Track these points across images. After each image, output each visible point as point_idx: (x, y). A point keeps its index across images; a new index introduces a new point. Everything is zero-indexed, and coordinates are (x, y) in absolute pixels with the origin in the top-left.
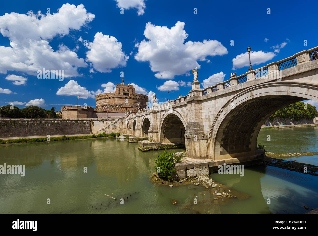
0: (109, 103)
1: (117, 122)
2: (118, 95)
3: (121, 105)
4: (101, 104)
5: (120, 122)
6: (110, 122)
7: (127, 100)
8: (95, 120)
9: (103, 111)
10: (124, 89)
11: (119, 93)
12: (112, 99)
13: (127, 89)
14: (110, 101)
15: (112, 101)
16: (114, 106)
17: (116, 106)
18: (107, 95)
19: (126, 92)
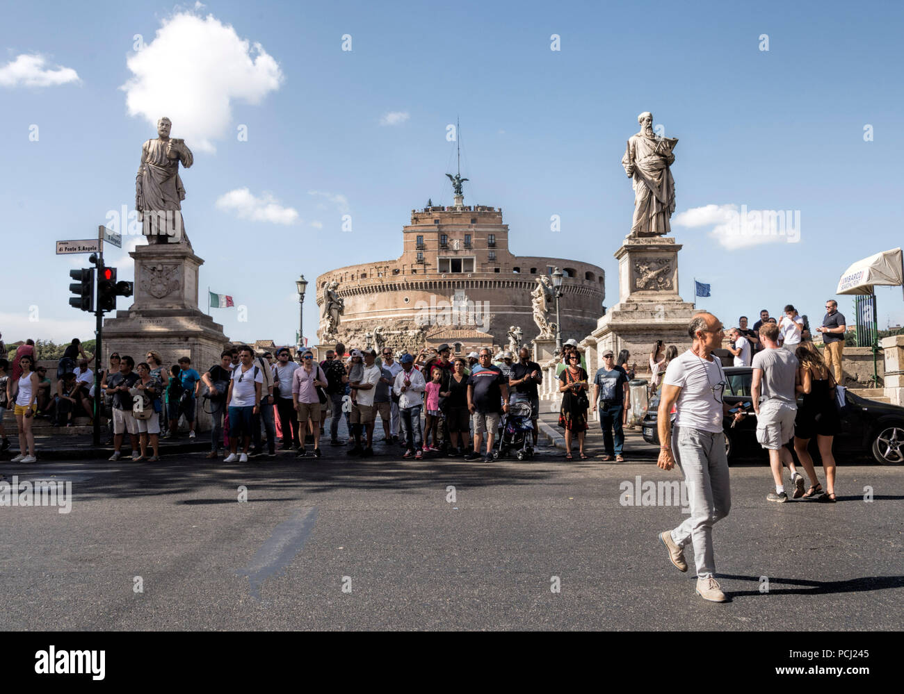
0: (368, 315)
2: (414, 271)
7: (460, 297)
10: (445, 237)
11: (421, 260)
12: (385, 295)
13: (461, 232)
14: (374, 304)
15: (387, 308)
16: (392, 332)
17: (404, 332)
18: (359, 275)
19: (456, 252)
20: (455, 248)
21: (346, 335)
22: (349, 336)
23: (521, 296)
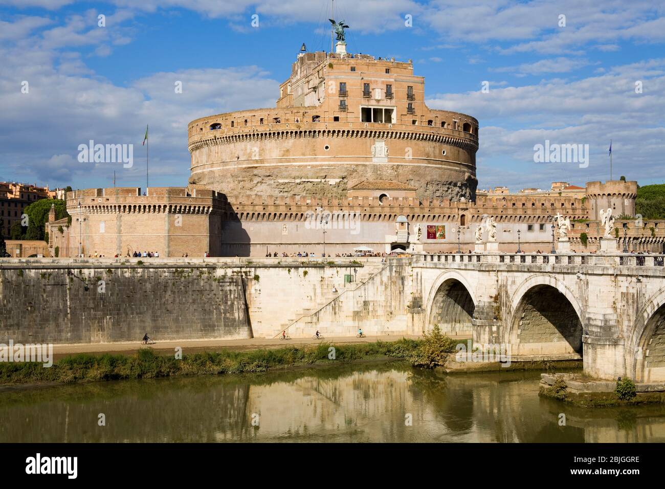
0: (280, 161)
1: (378, 279)
2: (336, 119)
3: (352, 172)
4: (231, 167)
5: (390, 278)
6: (337, 277)
7: (380, 147)
8: (265, 267)
9: (271, 210)
10: (367, 86)
11: (343, 107)
12: (303, 140)
13: (383, 82)
14: (288, 151)
15: (303, 154)
16: (311, 180)
17: (323, 181)
18: (271, 119)
19: (378, 101)
20: (377, 97)
21: (251, 180)
22: (255, 182)
23: (433, 149)
